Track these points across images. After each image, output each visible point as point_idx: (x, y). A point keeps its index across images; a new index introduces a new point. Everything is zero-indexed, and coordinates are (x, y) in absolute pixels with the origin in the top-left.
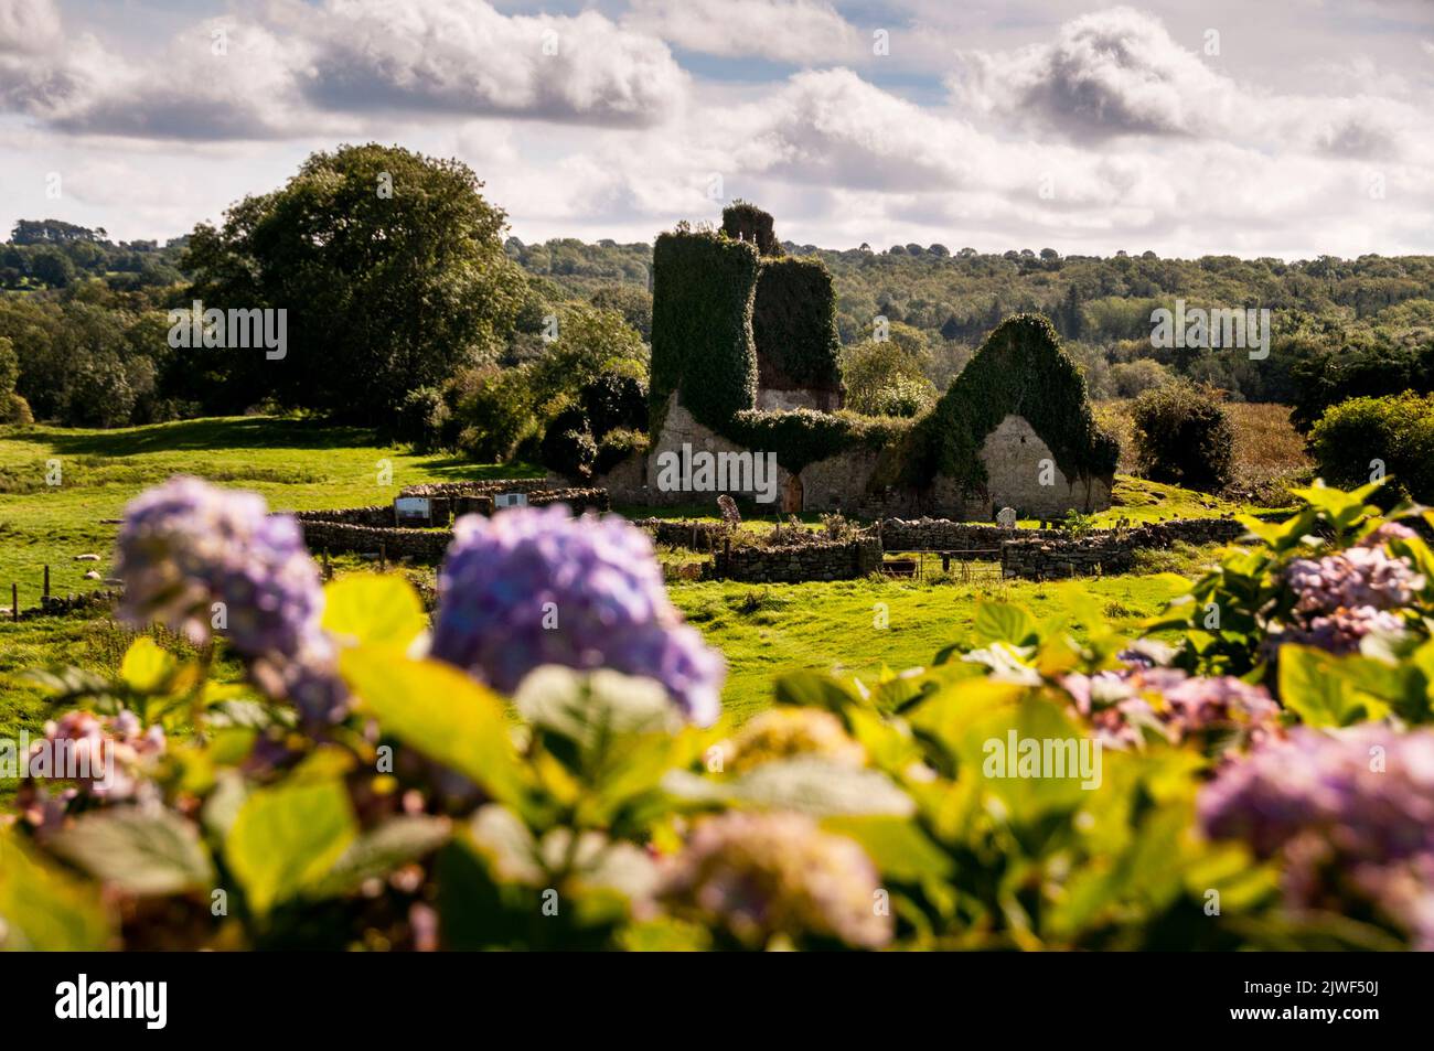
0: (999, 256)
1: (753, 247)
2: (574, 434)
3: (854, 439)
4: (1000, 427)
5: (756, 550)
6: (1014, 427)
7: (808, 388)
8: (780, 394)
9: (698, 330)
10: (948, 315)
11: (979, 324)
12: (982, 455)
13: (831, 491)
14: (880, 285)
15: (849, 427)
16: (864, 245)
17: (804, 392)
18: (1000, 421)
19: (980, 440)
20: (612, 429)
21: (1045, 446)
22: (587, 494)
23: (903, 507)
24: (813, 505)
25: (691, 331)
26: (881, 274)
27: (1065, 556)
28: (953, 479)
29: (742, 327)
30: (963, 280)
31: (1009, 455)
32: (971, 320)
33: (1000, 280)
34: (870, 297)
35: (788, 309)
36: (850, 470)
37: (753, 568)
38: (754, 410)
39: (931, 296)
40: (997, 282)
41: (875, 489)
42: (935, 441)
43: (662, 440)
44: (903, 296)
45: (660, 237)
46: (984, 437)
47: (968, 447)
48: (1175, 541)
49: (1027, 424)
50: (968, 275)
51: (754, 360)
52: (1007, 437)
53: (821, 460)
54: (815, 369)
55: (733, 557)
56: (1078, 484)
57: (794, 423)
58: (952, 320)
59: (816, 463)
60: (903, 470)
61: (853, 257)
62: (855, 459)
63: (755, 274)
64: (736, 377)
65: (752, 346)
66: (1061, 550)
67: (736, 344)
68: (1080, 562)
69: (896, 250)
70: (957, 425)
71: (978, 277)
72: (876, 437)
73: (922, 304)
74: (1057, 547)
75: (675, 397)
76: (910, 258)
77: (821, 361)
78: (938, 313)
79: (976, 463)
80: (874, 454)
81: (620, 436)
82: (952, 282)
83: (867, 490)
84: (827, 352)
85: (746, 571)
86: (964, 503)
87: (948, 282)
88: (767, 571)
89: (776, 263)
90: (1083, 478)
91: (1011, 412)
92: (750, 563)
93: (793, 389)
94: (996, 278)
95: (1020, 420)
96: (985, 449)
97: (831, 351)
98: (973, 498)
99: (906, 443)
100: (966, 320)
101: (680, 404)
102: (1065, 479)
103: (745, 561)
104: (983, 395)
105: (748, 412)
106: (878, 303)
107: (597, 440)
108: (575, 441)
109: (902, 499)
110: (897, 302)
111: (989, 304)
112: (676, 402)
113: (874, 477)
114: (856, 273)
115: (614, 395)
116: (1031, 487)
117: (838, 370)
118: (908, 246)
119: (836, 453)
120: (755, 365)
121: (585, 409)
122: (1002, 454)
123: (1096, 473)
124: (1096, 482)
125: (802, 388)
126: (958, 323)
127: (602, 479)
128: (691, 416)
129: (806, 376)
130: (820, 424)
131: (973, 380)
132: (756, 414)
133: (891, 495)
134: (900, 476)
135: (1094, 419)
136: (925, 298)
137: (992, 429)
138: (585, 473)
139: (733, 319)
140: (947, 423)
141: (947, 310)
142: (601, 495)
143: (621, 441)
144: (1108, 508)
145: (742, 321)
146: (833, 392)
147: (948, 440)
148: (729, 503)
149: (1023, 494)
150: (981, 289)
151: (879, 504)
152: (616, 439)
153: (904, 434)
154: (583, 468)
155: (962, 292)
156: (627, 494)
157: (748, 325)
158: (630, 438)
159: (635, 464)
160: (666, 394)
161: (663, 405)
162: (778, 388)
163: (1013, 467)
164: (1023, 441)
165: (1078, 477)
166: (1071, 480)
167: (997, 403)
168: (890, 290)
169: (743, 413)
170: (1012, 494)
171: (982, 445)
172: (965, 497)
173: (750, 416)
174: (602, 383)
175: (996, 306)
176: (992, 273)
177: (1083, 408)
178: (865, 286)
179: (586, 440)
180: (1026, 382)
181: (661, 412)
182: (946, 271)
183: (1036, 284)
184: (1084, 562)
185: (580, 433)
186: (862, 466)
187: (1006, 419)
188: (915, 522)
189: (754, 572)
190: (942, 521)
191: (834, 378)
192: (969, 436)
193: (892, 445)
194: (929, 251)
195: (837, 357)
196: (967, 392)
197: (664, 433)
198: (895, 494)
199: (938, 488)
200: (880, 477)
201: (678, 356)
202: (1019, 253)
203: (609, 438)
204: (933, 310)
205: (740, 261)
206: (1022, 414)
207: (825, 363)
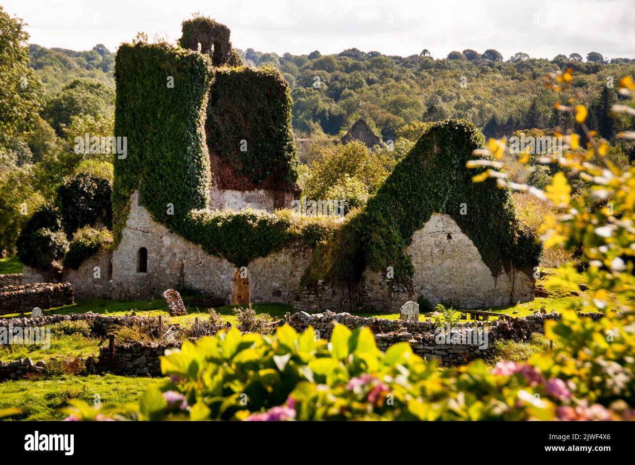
0: (546, 60)
1: (206, 58)
2: (46, 232)
3: (293, 237)
4: (427, 224)
5: (140, 345)
6: (441, 225)
7: (266, 189)
8: (238, 194)
9: (155, 134)
10: (490, 116)
11: (518, 124)
12: (409, 251)
13: (274, 284)
14: (432, 89)
15: (288, 226)
16: (425, 51)
17: (262, 192)
18: (426, 219)
19: (407, 238)
20: (82, 227)
21: (471, 242)
22: (52, 288)
23: (334, 299)
24: (258, 298)
25: (149, 136)
26: (433, 77)
27: (432, 348)
28: (380, 274)
29: (195, 132)
30: (508, 83)
31: (436, 251)
32: (510, 120)
33: (542, 83)
34: (421, 101)
35: (245, 116)
36: (290, 264)
37: (137, 362)
38: (207, 210)
39: (477, 98)
40: (539, 84)
41: (309, 283)
42: (363, 238)
43: (125, 237)
44: (451, 98)
45: (121, 47)
46: (411, 234)
47: (394, 243)
48: (534, 334)
49: (453, 222)
50: (513, 79)
51: (207, 163)
52: (433, 234)
53: (264, 256)
54: (271, 170)
55: (117, 352)
56: (503, 277)
57: (239, 222)
58: (493, 121)
59: (261, 258)
60: (334, 266)
61: (413, 62)
62: (294, 255)
63: (207, 84)
64: (189, 179)
65: (205, 149)
66: (427, 342)
67: (189, 148)
68: (444, 353)
69: (453, 56)
70: (385, 223)
71: (521, 80)
72: (312, 234)
73: (469, 106)
74: (424, 340)
75: (135, 197)
76: (465, 63)
77: (278, 163)
78: (481, 114)
79: (403, 258)
80: (311, 250)
81: (88, 234)
82: (497, 85)
83: (301, 284)
84: (282, 155)
85: (130, 365)
86: (390, 296)
87: (493, 85)
88: (150, 364)
89: (232, 72)
90: (507, 271)
91: (437, 211)
92: (134, 357)
93: (250, 190)
94: (538, 80)
95: (446, 218)
96: (413, 245)
97: (286, 154)
98: (398, 291)
99: (338, 241)
100: (506, 119)
101: (140, 204)
102: (490, 273)
103: (129, 355)
104: (410, 195)
105: (201, 211)
106: (427, 105)
107: (70, 237)
108: (48, 238)
109: (334, 292)
110: (446, 104)
111: (528, 104)
112: (136, 202)
113: (308, 272)
114: (411, 77)
115: (87, 196)
116: (457, 280)
117: (293, 172)
118: (464, 52)
119: (278, 249)
120: (208, 168)
121: (57, 209)
122: (429, 249)
123: (520, 266)
124: (520, 275)
125: (260, 189)
126: (499, 123)
127: (72, 274)
128: (149, 215)
129: (263, 177)
130: (263, 222)
131: (400, 181)
132: (209, 213)
133: (323, 289)
134: (331, 270)
135: (516, 217)
136: (472, 100)
137: (419, 226)
138: (57, 269)
139: (187, 125)
140: (375, 221)
141: (489, 111)
142: (66, 289)
143: (90, 239)
144: (531, 300)
145: (194, 126)
146: (288, 192)
147: (376, 237)
148: (175, 296)
149: (450, 286)
150: (524, 91)
151: (312, 297)
152: (85, 236)
153: (335, 232)
154: (55, 264)
155: (507, 93)
156: (95, 288)
157: (201, 130)
158: (98, 236)
159: (103, 259)
160: (127, 195)
161: (125, 205)
162: (235, 188)
163: (440, 262)
164: (449, 237)
165: (503, 271)
166: (495, 273)
167: (424, 202)
168: (439, 93)
169: (195, 213)
170: (440, 286)
171: (409, 242)
172: (391, 290)
173: (202, 215)
174: (75, 185)
175: (533, 107)
176: (534, 76)
177: (506, 207)
178: (417, 89)
179: (59, 237)
180: (451, 183)
181: (124, 212)
182: (492, 75)
183: (576, 86)
184: (449, 354)
185: (52, 231)
186: (300, 262)
187: (433, 217)
188: (320, 316)
189: (137, 366)
190: (343, 314)
191: (289, 179)
192: (396, 234)
193: (325, 242)
194: (483, 56)
195: (292, 160)
196: (395, 193)
197: (125, 231)
198: (326, 288)
199: (367, 282)
200: (313, 271)
201: (137, 159)
202: (568, 57)
203: (79, 235)
204: (477, 111)
205: (192, 71)
206: (447, 213)
207: (281, 164)
